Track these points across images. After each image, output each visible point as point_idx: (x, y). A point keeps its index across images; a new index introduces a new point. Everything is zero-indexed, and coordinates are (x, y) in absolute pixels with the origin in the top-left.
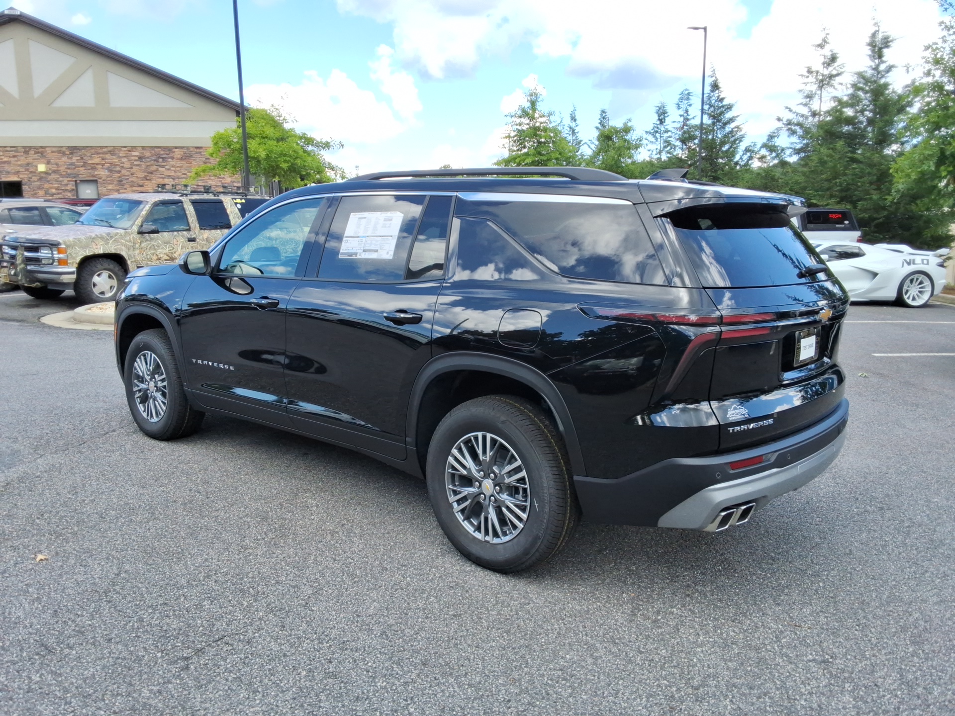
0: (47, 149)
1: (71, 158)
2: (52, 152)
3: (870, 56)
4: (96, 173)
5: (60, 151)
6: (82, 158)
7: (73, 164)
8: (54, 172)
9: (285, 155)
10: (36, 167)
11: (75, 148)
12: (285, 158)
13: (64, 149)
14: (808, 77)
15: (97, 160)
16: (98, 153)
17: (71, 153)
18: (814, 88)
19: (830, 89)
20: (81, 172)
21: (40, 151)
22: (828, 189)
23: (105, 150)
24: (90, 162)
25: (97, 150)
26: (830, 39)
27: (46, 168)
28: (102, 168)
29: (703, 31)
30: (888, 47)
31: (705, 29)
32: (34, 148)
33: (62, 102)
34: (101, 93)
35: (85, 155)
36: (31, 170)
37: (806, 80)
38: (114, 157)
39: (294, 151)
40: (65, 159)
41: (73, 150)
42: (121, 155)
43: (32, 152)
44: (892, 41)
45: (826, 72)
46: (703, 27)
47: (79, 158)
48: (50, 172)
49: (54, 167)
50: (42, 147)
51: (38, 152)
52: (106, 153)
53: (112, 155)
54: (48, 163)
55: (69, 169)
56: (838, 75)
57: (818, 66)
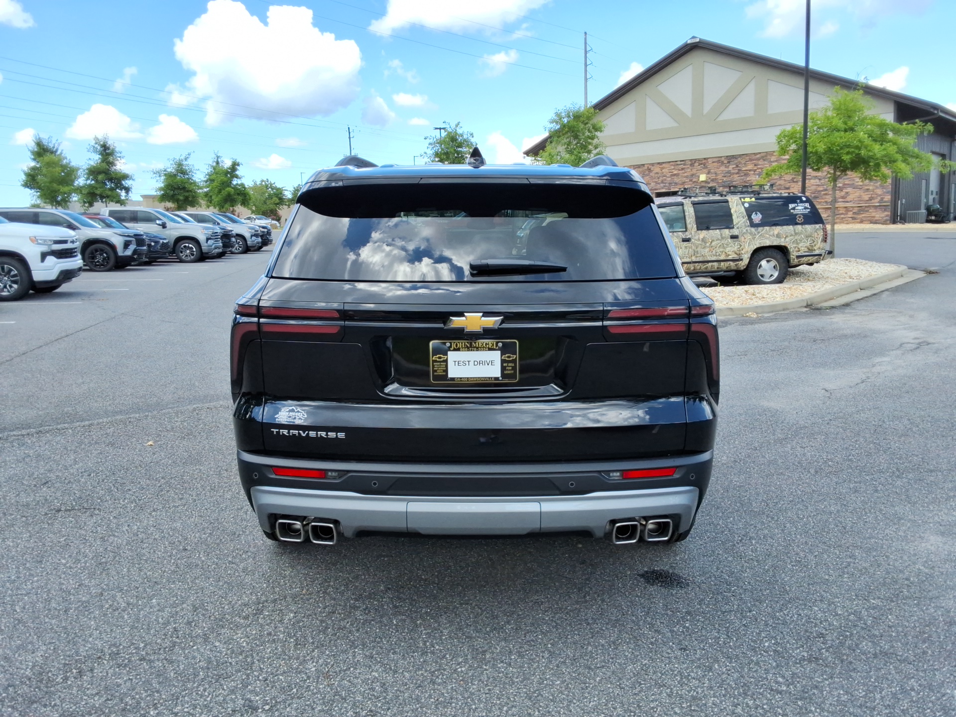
0: (709, 160)
1: (728, 167)
2: (713, 162)
4: (748, 179)
5: (719, 161)
6: (737, 166)
7: (729, 172)
8: (713, 180)
9: (849, 146)
10: (699, 177)
11: (733, 157)
12: (848, 150)
13: (723, 159)
15: (750, 167)
16: (751, 160)
17: (729, 162)
20: (735, 180)
21: (703, 163)
23: (758, 156)
24: (744, 169)
25: (751, 157)
27: (707, 177)
28: (754, 174)
32: (699, 160)
33: (726, 116)
34: (761, 103)
35: (740, 163)
36: (694, 180)
38: (766, 162)
39: (860, 141)
40: (723, 168)
41: (731, 158)
42: (772, 160)
43: (697, 164)
47: (734, 166)
48: (709, 180)
49: (713, 176)
50: (705, 159)
51: (702, 164)
52: (758, 159)
53: (764, 160)
54: (709, 173)
55: (725, 177)
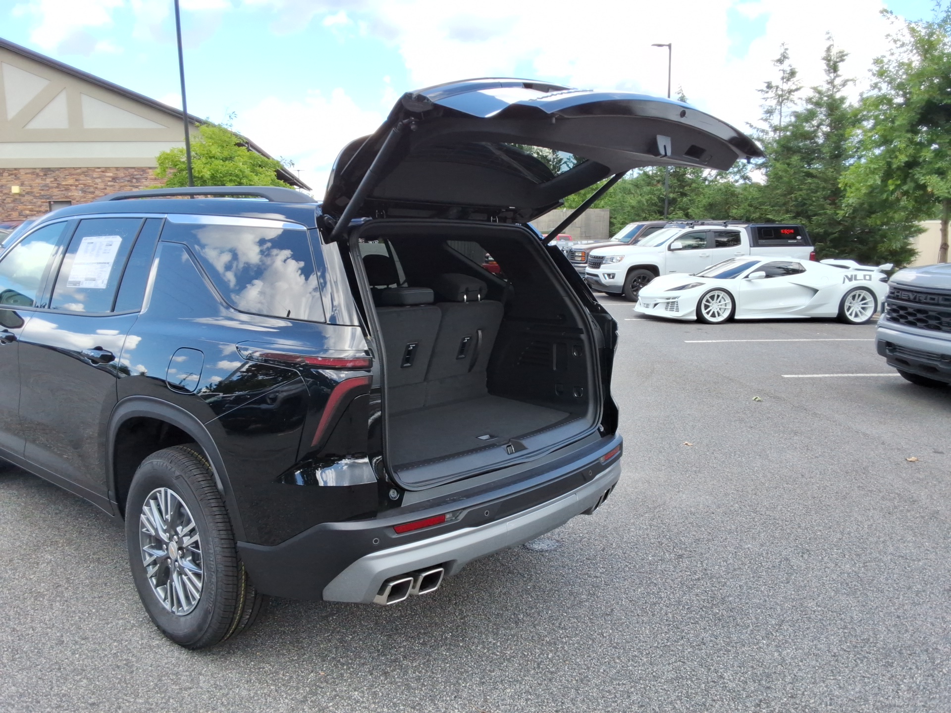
0: (20, 171)
1: (45, 180)
2: (26, 174)
3: (825, 71)
4: (70, 194)
5: (34, 172)
6: (56, 180)
7: (46, 185)
8: (28, 193)
10: (10, 189)
11: (49, 169)
13: (38, 171)
14: (767, 92)
15: (71, 181)
16: (71, 174)
17: (45, 175)
18: (773, 103)
19: (789, 104)
20: (55, 194)
21: (14, 173)
22: (784, 204)
23: (79, 171)
24: (64, 183)
25: (71, 171)
26: (790, 53)
27: (20, 189)
28: (76, 189)
29: (668, 47)
30: (843, 60)
31: (670, 46)
32: (9, 170)
33: (35, 125)
34: (75, 116)
35: (59, 177)
36: (5, 191)
37: (766, 95)
38: (88, 178)
40: (38, 181)
41: (47, 171)
42: (94, 176)
43: (6, 174)
44: (846, 55)
45: (786, 87)
46: (668, 44)
47: (53, 179)
48: (24, 193)
49: (28, 189)
50: (16, 169)
51: (12, 174)
52: (79, 174)
53: (86, 176)
54: (22, 185)
55: (43, 190)
56: (797, 90)
57: (776, 81)
